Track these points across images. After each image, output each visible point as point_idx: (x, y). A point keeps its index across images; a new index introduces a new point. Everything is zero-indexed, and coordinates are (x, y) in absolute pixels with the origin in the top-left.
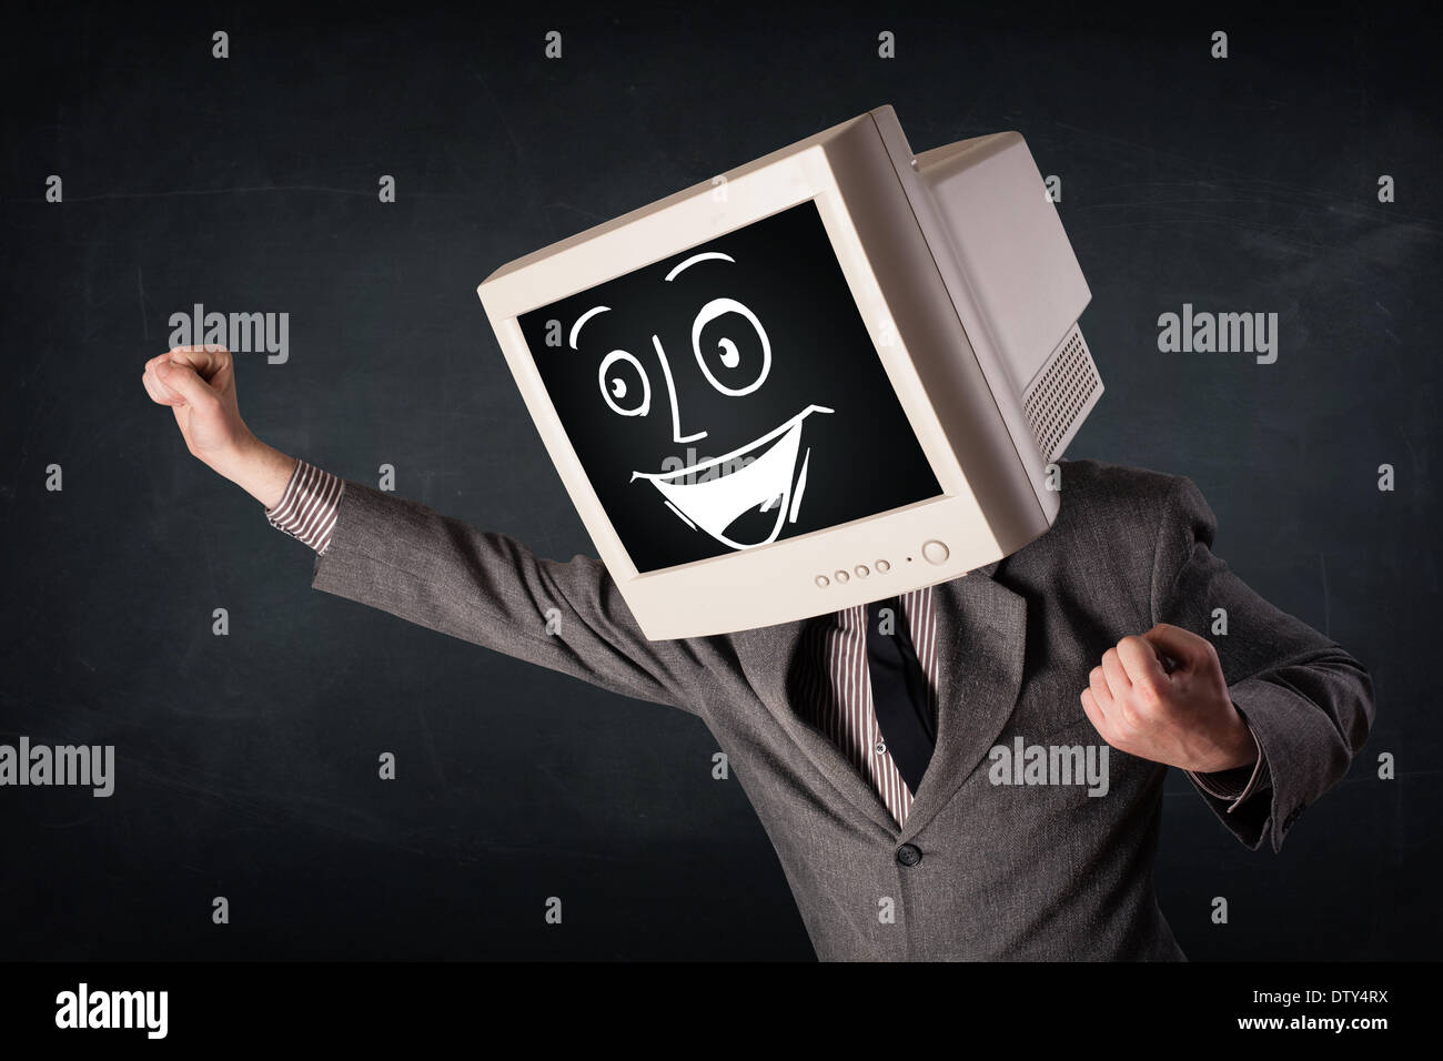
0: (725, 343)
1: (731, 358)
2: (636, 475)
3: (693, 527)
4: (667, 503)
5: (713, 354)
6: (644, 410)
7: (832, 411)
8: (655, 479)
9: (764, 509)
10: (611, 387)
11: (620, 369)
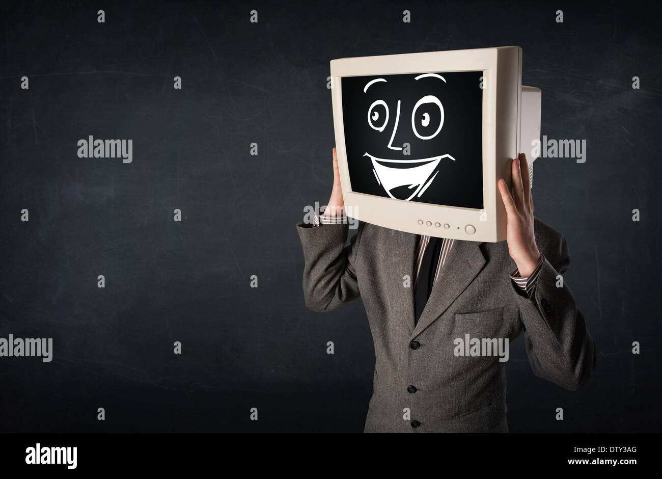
0: (426, 115)
1: (426, 123)
2: (367, 154)
3: (380, 183)
4: (373, 170)
5: (420, 117)
6: (381, 129)
7: (455, 160)
8: (373, 159)
9: (410, 188)
10: (373, 114)
11: (380, 109)
